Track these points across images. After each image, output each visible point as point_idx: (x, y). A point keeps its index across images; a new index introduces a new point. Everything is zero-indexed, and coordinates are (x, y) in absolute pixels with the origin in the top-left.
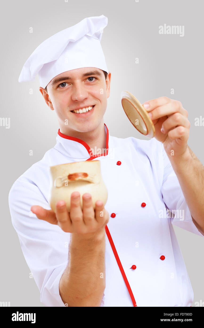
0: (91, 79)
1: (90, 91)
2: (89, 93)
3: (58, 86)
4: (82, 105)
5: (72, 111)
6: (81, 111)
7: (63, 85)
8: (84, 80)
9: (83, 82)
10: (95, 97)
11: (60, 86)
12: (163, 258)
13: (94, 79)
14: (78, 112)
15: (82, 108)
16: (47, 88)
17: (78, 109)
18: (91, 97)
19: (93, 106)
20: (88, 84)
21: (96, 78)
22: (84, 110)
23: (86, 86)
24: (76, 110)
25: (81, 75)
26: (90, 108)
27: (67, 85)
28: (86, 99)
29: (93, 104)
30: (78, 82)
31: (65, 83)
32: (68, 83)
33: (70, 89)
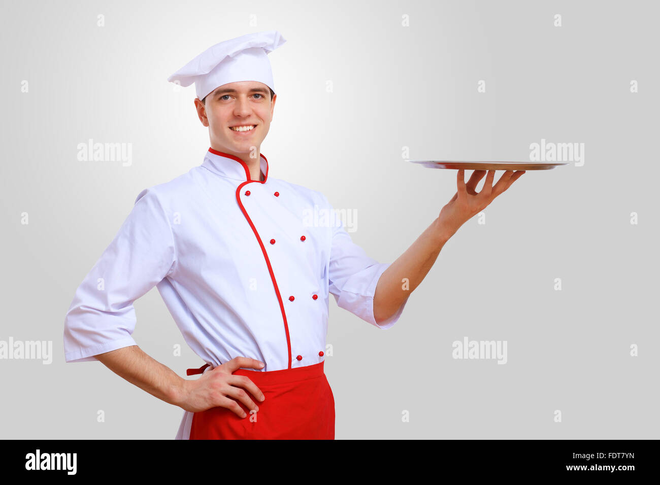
0: (256, 96)
1: (254, 108)
2: (253, 111)
3: (220, 99)
4: (244, 123)
5: (231, 128)
6: (241, 129)
7: (225, 97)
8: (249, 96)
9: (249, 99)
10: (258, 116)
11: (223, 98)
12: (315, 297)
13: (260, 97)
14: (237, 129)
15: (243, 126)
16: (206, 99)
17: (238, 126)
18: (254, 116)
19: (255, 126)
20: (254, 101)
21: (263, 97)
22: (245, 129)
23: (251, 102)
24: (236, 126)
25: (247, 90)
26: (251, 128)
27: (230, 98)
28: (249, 116)
29: (256, 124)
30: (243, 96)
31: (228, 95)
32: (232, 96)
33: (234, 103)
